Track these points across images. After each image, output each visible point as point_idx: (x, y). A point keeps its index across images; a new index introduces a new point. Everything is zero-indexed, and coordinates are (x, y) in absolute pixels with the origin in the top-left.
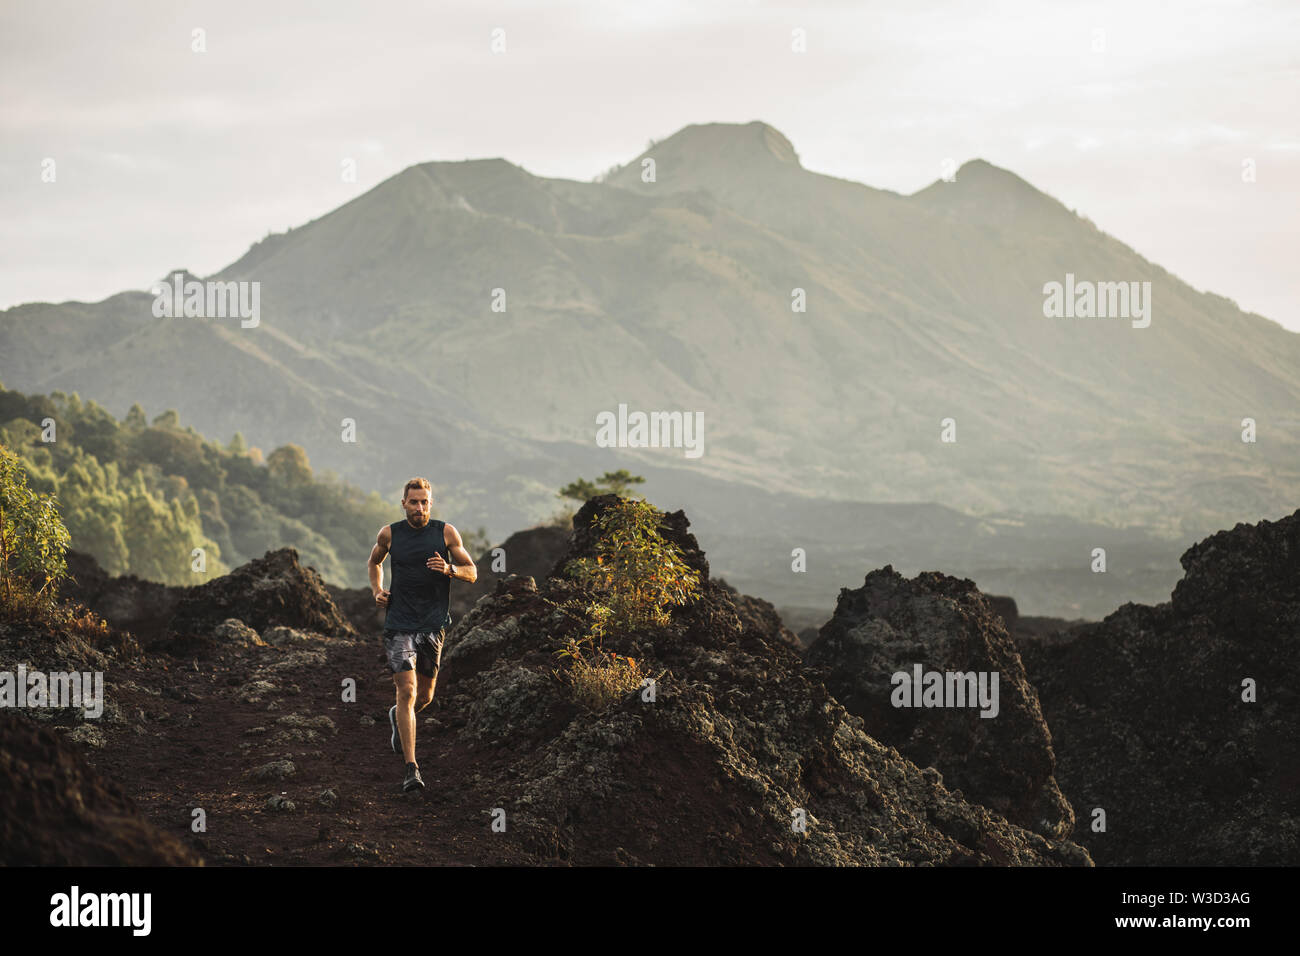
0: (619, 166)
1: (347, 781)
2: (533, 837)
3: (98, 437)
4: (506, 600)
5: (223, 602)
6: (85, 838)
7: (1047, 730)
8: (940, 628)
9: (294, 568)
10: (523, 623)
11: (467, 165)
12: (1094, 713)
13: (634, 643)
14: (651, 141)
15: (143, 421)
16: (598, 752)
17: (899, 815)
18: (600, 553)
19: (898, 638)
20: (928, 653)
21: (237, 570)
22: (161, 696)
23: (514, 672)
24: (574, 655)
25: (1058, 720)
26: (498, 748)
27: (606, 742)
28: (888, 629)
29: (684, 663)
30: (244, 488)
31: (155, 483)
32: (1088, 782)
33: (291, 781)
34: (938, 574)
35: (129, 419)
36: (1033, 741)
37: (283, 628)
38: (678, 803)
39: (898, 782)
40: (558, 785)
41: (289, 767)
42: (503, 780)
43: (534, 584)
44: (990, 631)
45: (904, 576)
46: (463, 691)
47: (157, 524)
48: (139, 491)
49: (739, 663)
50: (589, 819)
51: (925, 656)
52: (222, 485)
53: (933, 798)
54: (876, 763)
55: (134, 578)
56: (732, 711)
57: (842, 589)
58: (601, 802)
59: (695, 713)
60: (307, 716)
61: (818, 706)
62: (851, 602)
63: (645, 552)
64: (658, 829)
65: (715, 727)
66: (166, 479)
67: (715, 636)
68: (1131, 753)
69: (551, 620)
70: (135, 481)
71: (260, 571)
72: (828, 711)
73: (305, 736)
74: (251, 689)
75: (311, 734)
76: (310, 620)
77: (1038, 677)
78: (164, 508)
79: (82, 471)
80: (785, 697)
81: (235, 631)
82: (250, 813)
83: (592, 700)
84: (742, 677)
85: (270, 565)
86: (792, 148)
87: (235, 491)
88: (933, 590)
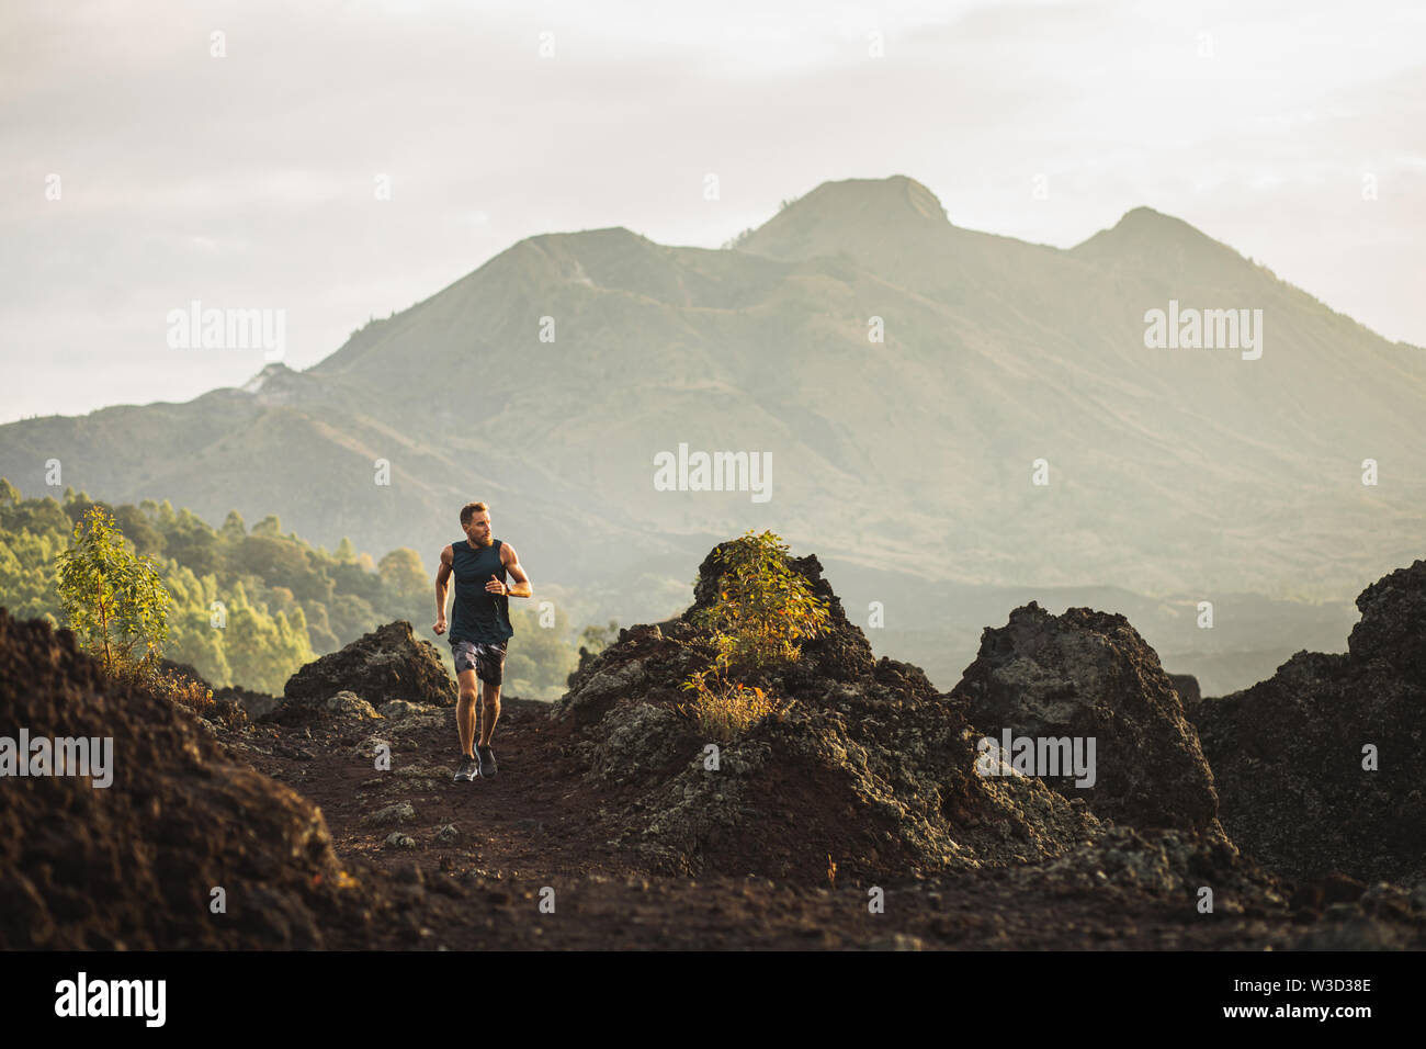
0: (749, 231)
1: (469, 822)
2: (661, 864)
3: (192, 547)
4: (630, 647)
5: (335, 680)
6: (203, 784)
7: (1209, 770)
8: (1091, 664)
9: (408, 640)
10: (648, 666)
11: (584, 236)
12: (1268, 767)
13: (762, 678)
14: (784, 203)
15: (243, 531)
16: (727, 780)
17: (1046, 844)
18: (724, 590)
19: (1047, 676)
20: (1078, 691)
21: (348, 646)
22: (273, 755)
23: (638, 709)
24: (699, 688)
25: (1230, 777)
26: (624, 785)
27: (734, 771)
28: (1035, 667)
29: (815, 696)
30: (354, 598)
31: (258, 596)
32: (1265, 841)
33: (409, 824)
34: (1086, 610)
35: (226, 527)
36: (1193, 781)
37: (399, 701)
38: (810, 829)
39: (1045, 813)
40: (686, 815)
41: (407, 809)
42: (629, 813)
43: (660, 633)
44: (1144, 667)
45: (1050, 613)
46: (588, 738)
47: (261, 639)
48: (240, 604)
49: (873, 695)
50: (719, 847)
51: (1075, 695)
52: (331, 595)
53: (1082, 828)
54: (1021, 794)
55: (238, 689)
56: (866, 739)
57: (985, 629)
58: (730, 830)
59: (826, 738)
60: (425, 767)
61: (956, 732)
62: (995, 641)
63: (772, 586)
64: (791, 856)
65: (847, 754)
66: (269, 591)
67: (847, 668)
68: (1310, 808)
69: (677, 663)
70: (235, 594)
71: (373, 646)
72: (966, 738)
73: (425, 786)
74: (366, 747)
75: (430, 784)
76: (428, 695)
77: (1210, 734)
78: (268, 621)
79: (179, 586)
80: (921, 724)
81: (349, 704)
82: (369, 852)
83: (720, 733)
84: (877, 708)
85: (384, 638)
86: (939, 203)
87: (345, 601)
88: (1082, 626)
